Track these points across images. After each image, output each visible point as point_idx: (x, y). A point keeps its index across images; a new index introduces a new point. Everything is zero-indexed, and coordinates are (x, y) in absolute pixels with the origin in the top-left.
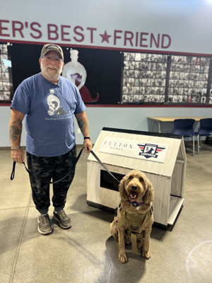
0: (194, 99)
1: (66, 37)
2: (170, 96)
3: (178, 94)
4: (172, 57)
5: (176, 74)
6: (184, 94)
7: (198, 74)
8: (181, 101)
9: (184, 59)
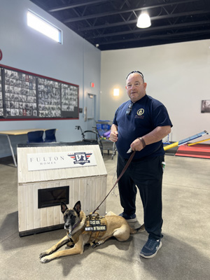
0: (28, 112)
2: (8, 110)
3: (14, 108)
4: (6, 70)
5: (11, 88)
6: (19, 108)
7: (28, 90)
8: (18, 114)
9: (16, 74)
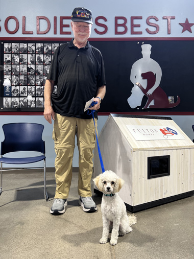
1: (136, 29)
